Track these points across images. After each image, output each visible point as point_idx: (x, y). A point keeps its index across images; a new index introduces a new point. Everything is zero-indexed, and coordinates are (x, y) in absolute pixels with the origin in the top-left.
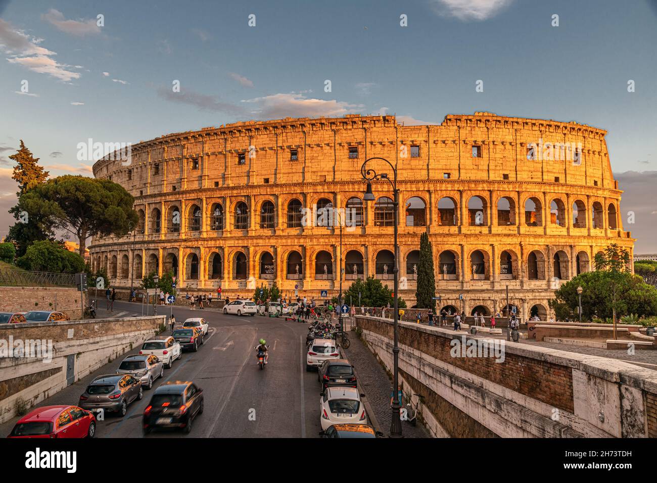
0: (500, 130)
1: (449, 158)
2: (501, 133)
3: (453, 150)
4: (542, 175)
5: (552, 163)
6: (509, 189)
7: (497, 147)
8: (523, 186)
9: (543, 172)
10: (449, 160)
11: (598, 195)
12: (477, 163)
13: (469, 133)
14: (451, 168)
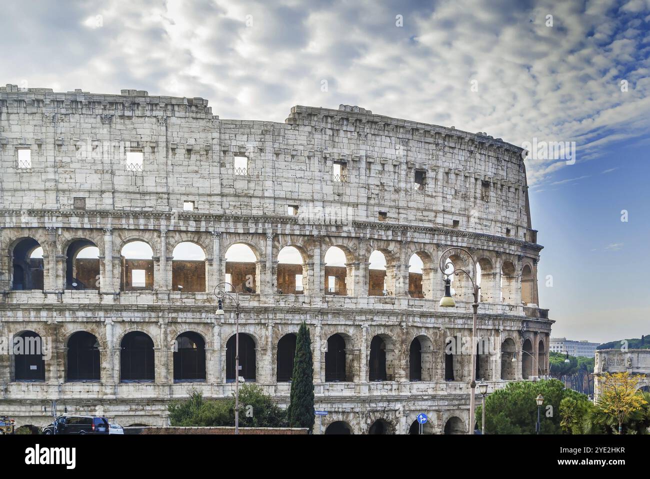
0: (378, 139)
1: (297, 180)
2: (378, 143)
3: (304, 168)
4: (436, 217)
5: (451, 197)
6: (387, 236)
7: (372, 167)
8: (408, 233)
9: (436, 212)
10: (297, 184)
11: (511, 252)
12: (341, 192)
13: (330, 140)
14: (300, 198)
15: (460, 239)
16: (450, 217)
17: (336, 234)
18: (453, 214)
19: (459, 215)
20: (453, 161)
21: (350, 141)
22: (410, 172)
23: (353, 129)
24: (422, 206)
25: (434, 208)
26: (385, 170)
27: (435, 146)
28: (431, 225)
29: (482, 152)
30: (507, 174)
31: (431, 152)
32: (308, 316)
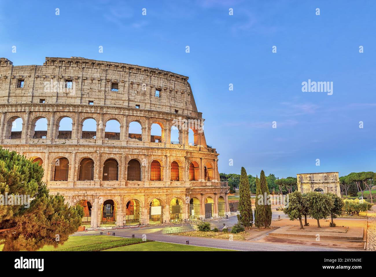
0: (90, 69)
2: (90, 72)
4: (123, 103)
5: (135, 94)
6: (91, 111)
7: (86, 81)
8: (104, 109)
9: (124, 101)
13: (64, 71)
14: (46, 95)
15: (139, 113)
16: (134, 103)
17: (62, 111)
18: (135, 102)
19: (140, 102)
20: (136, 79)
21: (75, 71)
22: (108, 83)
23: (76, 66)
24: (115, 98)
25: (123, 99)
26: (93, 82)
27: (124, 72)
28: (120, 106)
29: (155, 76)
30: (174, 86)
31: (121, 75)
32: (42, 148)
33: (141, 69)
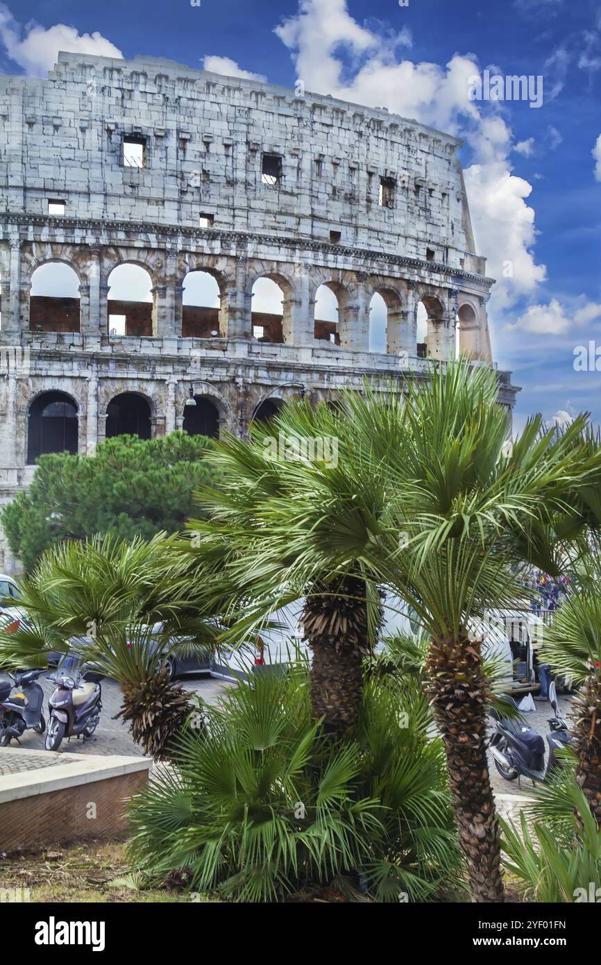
0: (198, 105)
1: (63, 163)
2: (199, 113)
4: (299, 224)
5: (326, 197)
6: (212, 249)
7: (189, 146)
8: (249, 245)
9: (299, 217)
10: (63, 169)
11: (434, 283)
12: (136, 182)
13: (117, 104)
14: (67, 188)
15: (340, 258)
16: (325, 225)
17: (126, 244)
18: (329, 222)
19: (341, 223)
20: (330, 145)
21: (151, 107)
22: (254, 157)
23: (155, 90)
24: (275, 208)
25: (296, 211)
26: (211, 151)
27: (296, 120)
28: (291, 236)
29: (380, 136)
30: (426, 172)
31: (290, 129)
32: (75, 365)
33: (343, 112)
